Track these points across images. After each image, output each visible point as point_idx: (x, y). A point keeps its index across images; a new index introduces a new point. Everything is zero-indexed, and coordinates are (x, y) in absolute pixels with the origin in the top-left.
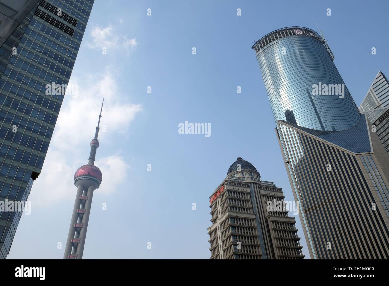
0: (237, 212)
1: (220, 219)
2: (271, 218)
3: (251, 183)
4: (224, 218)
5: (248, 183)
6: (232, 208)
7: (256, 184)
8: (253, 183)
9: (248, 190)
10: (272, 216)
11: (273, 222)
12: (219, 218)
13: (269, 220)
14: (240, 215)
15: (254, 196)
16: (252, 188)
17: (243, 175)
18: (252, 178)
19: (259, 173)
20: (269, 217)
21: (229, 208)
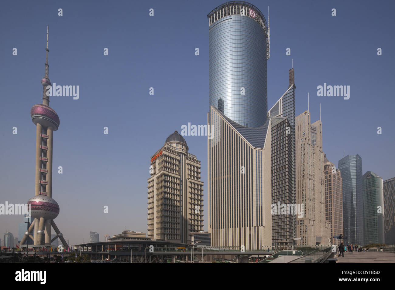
0: (169, 172)
1: (156, 175)
2: (190, 180)
3: (181, 153)
4: (159, 174)
5: (179, 152)
6: (166, 168)
7: (185, 154)
8: (183, 154)
9: (179, 158)
10: (190, 179)
11: (190, 182)
12: (156, 173)
13: (188, 181)
14: (170, 174)
15: (182, 163)
16: (181, 157)
17: (177, 146)
18: (183, 150)
19: (188, 147)
20: (188, 179)
21: (164, 168)
